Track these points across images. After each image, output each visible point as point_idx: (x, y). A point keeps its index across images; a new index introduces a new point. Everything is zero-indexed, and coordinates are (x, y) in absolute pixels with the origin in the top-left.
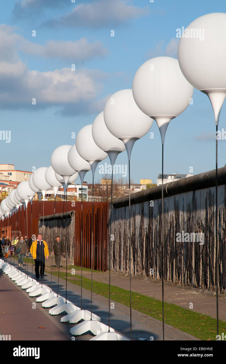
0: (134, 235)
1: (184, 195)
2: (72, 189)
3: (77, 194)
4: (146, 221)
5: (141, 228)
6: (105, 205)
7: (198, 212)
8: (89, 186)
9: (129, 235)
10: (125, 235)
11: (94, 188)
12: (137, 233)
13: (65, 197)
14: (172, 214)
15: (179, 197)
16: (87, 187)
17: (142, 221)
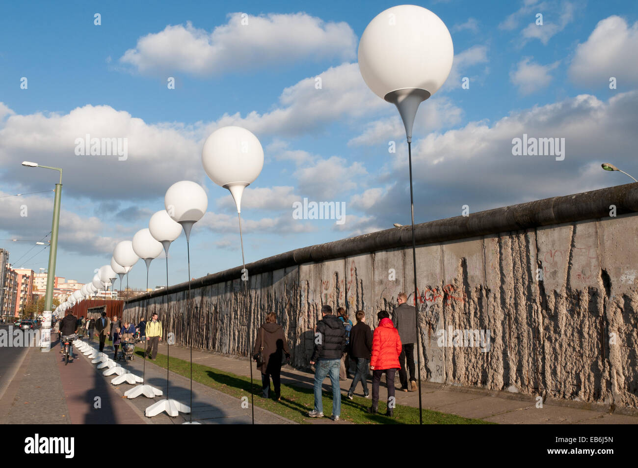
0: (135, 317)
1: (158, 298)
2: (108, 294)
3: (111, 296)
4: (141, 309)
5: (138, 313)
6: (122, 302)
7: (164, 304)
8: (118, 292)
9: (133, 317)
10: (130, 317)
11: (121, 293)
12: (136, 317)
13: (105, 297)
14: (153, 305)
15: (156, 298)
16: (117, 292)
17: (139, 309)
